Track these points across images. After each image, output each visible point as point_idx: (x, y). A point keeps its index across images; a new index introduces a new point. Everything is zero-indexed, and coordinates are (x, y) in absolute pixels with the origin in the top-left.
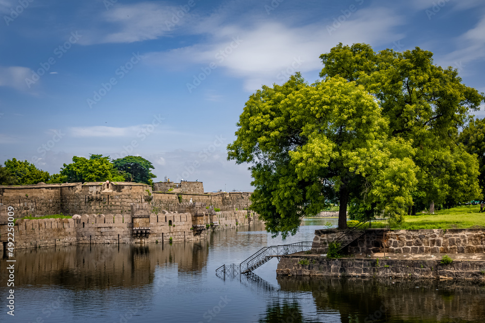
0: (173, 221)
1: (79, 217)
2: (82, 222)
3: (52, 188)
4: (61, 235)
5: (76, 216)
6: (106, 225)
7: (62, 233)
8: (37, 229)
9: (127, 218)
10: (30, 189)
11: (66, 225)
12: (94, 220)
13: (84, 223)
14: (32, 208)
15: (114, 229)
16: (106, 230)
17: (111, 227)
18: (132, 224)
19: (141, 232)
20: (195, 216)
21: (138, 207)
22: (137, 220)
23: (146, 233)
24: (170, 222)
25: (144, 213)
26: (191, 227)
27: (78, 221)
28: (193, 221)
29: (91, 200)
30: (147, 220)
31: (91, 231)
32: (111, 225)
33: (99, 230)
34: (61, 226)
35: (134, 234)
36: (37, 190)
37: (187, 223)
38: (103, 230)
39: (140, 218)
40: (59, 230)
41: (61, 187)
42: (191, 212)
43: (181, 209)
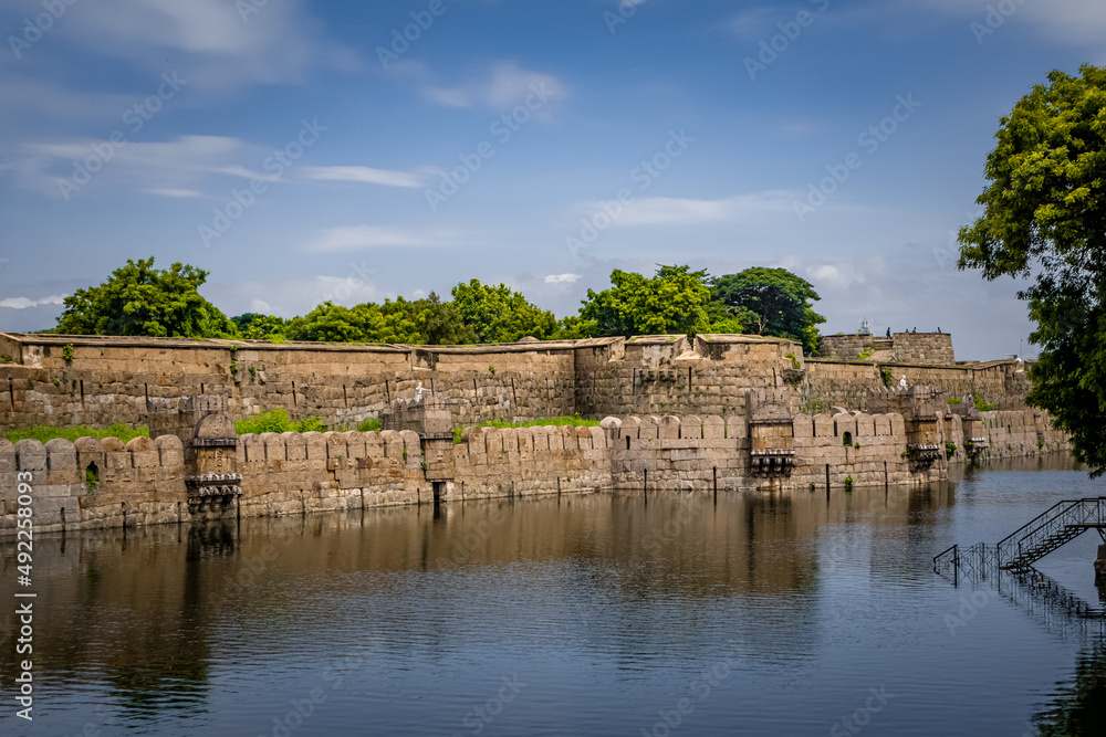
0: (853, 435)
1: (618, 422)
2: (623, 435)
3: (554, 351)
4: (571, 466)
5: (608, 420)
6: (683, 443)
7: (576, 462)
8: (513, 454)
9: (736, 426)
10: (500, 352)
11: (584, 444)
12: (653, 432)
13: (628, 438)
14: (505, 399)
15: (702, 454)
16: (684, 455)
17: (694, 449)
18: (748, 443)
19: (772, 460)
20: (913, 422)
21: (762, 398)
22: (762, 432)
23: (784, 464)
24: (848, 436)
25: (778, 413)
26: (902, 449)
27: (614, 433)
28: (907, 433)
29: (647, 380)
30: (787, 431)
31: (647, 459)
32: (695, 443)
33: (666, 455)
34: (571, 445)
35: (755, 466)
36: (516, 355)
37: (891, 440)
38: (675, 455)
39: (769, 425)
40: (567, 455)
41: (575, 349)
42: (902, 411)
43: (878, 404)
